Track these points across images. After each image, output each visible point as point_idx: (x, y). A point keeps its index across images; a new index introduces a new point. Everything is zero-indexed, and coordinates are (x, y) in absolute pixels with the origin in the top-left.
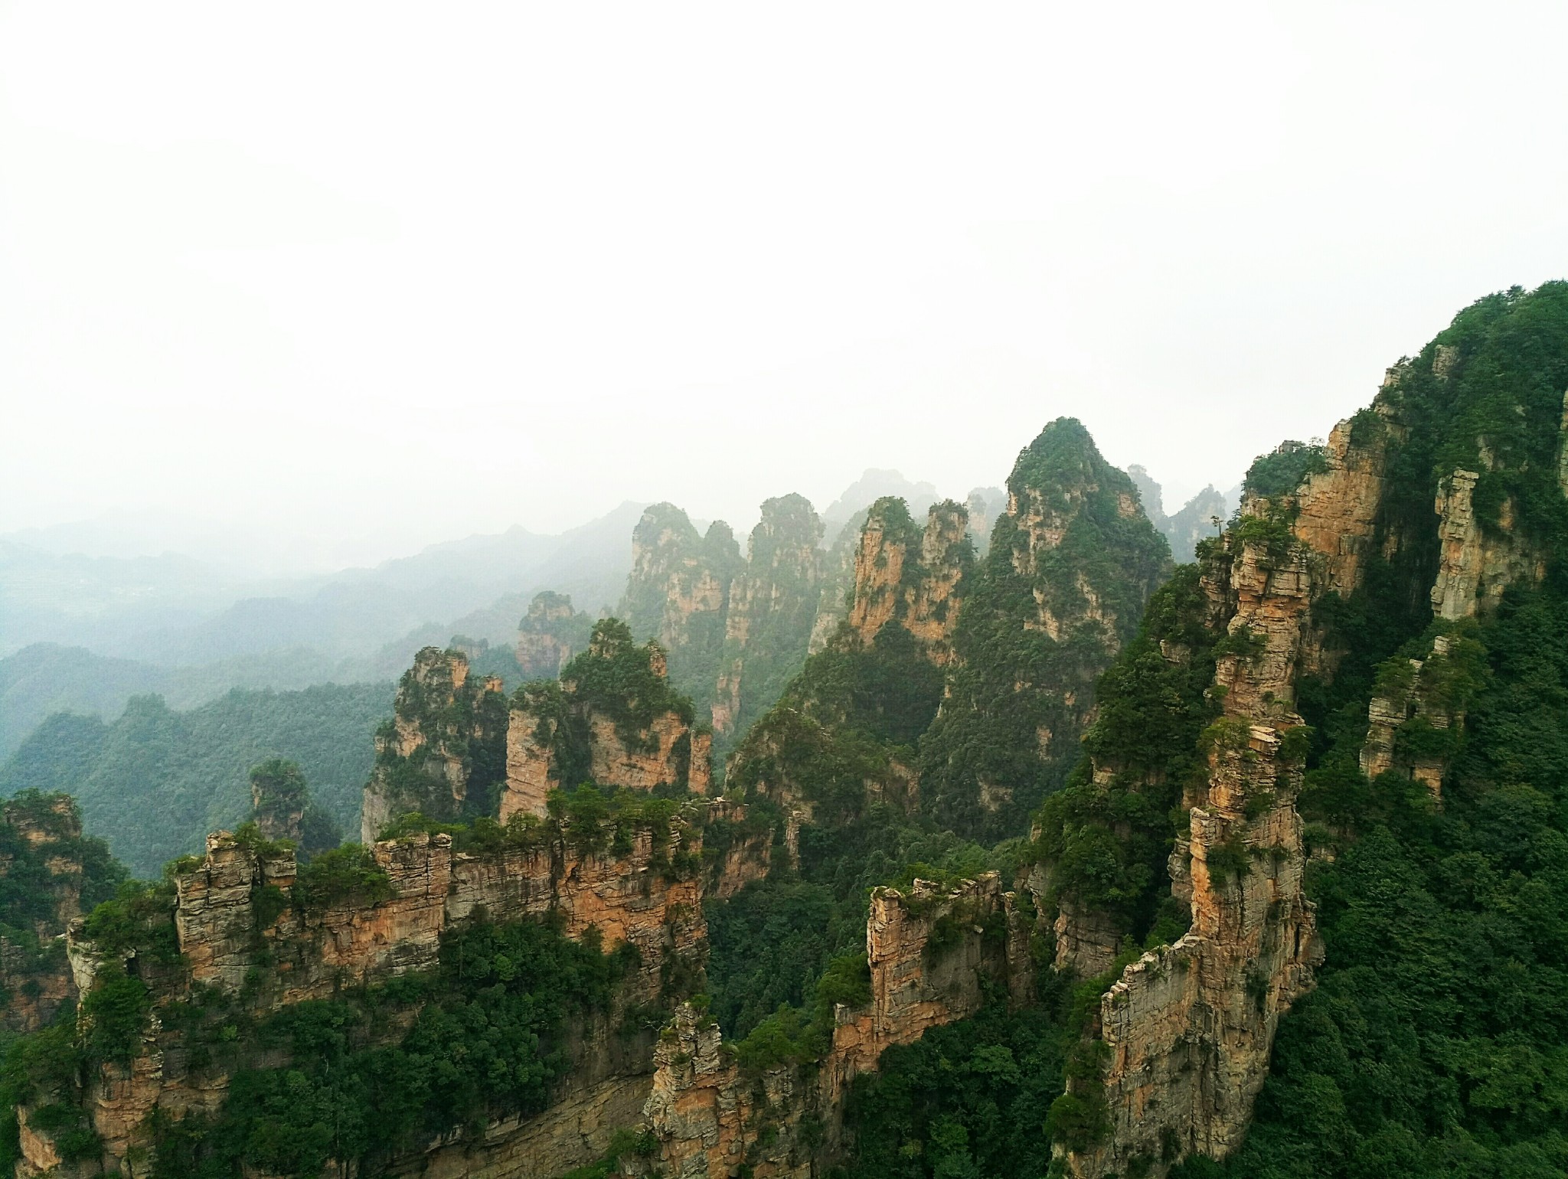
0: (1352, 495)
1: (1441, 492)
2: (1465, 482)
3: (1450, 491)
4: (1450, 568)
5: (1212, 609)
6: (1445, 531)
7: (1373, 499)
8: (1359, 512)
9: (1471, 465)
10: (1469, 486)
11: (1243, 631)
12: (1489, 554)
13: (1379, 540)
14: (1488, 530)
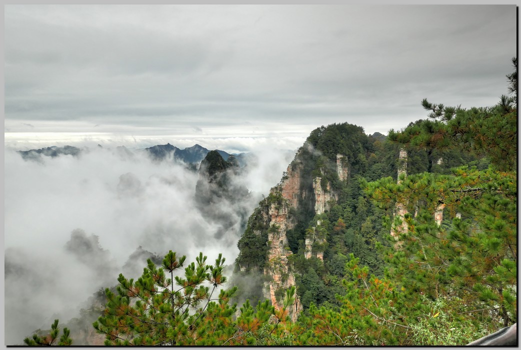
0: (294, 183)
1: (314, 183)
2: (318, 180)
3: (316, 182)
4: (318, 201)
5: (265, 220)
6: (316, 192)
7: (299, 184)
8: (296, 187)
9: (320, 175)
10: (320, 181)
11: (273, 226)
12: (326, 196)
13: (301, 194)
14: (325, 191)
